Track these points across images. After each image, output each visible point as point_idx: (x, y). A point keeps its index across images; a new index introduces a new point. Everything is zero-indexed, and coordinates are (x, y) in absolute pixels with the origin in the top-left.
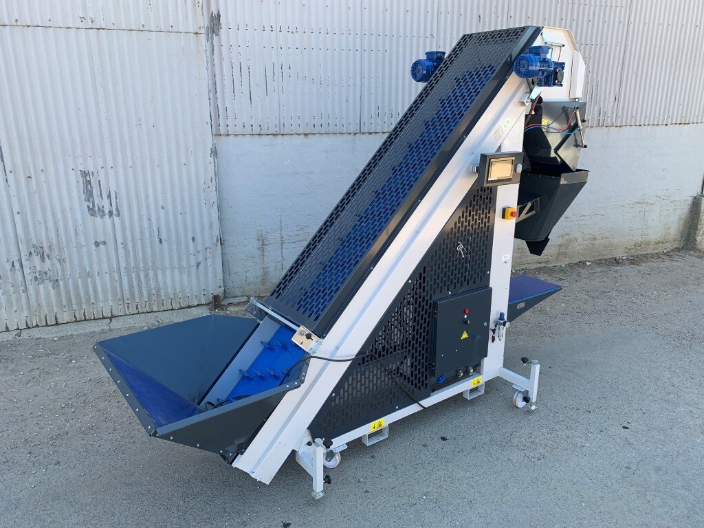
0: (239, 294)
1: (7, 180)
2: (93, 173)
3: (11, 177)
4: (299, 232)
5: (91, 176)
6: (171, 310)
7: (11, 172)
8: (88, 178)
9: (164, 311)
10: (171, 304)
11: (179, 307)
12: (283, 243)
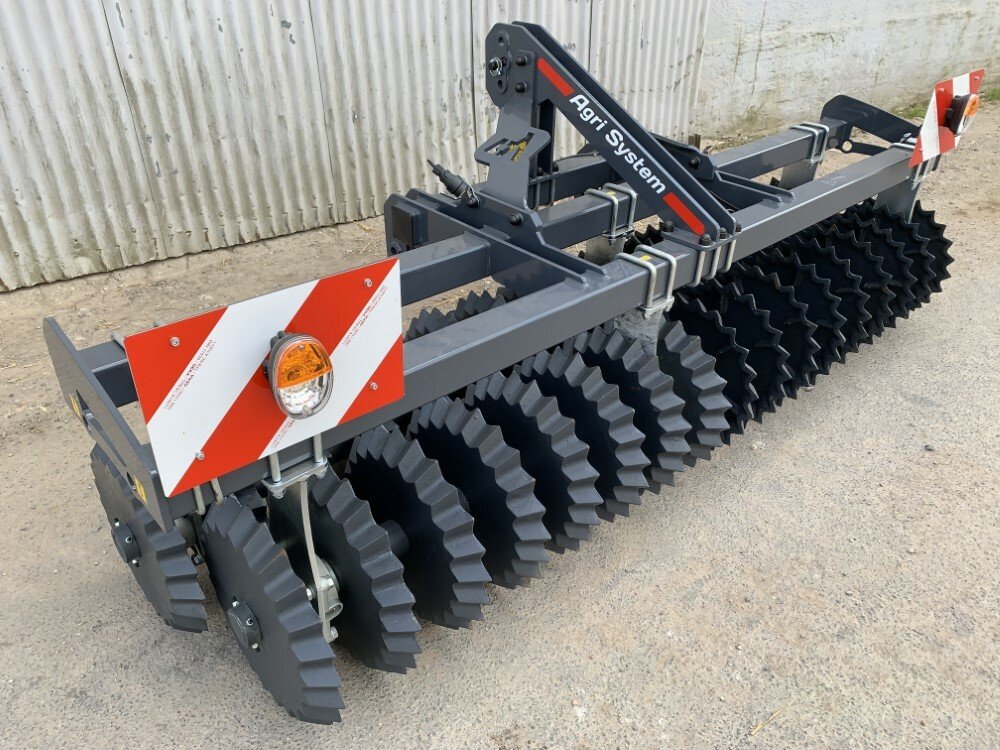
4: (780, 33)
12: (760, 50)
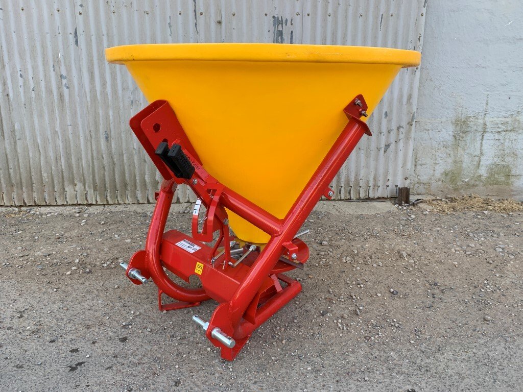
0: (423, 191)
1: (196, 24)
2: (287, 20)
3: (201, 20)
4: (507, 120)
5: (284, 25)
6: (348, 199)
7: (201, 14)
8: (280, 29)
9: (341, 200)
10: (350, 193)
11: (358, 197)
12: (484, 132)
